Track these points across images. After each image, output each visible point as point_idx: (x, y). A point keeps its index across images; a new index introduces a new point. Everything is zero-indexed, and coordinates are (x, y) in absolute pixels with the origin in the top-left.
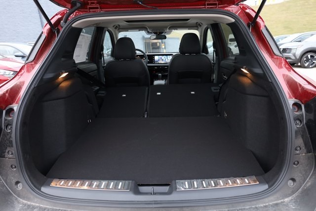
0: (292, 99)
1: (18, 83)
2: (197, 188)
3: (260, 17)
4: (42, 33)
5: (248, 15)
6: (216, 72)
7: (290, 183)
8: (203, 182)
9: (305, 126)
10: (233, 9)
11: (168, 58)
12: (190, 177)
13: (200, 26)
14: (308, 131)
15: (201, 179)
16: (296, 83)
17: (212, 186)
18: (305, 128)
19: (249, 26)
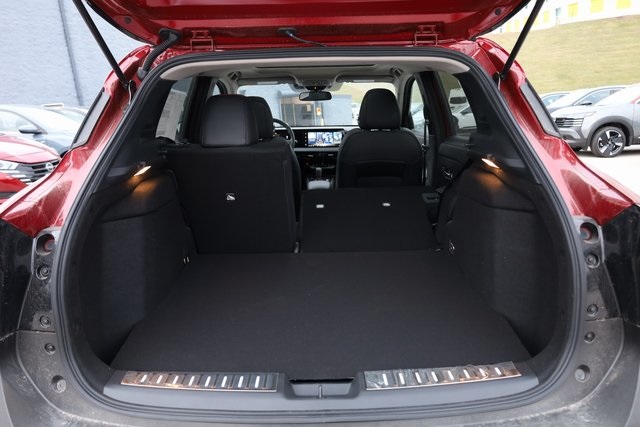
0: (579, 217)
1: (59, 187)
2: (405, 385)
3: (516, 62)
4: (103, 90)
5: (494, 59)
6: (430, 164)
7: (580, 374)
8: (417, 374)
9: (605, 267)
10: (466, 47)
11: (335, 137)
12: (391, 365)
13: (399, 75)
14: (610, 275)
15: (411, 368)
16: (586, 186)
17: (433, 382)
18: (604, 271)
19: (496, 80)
